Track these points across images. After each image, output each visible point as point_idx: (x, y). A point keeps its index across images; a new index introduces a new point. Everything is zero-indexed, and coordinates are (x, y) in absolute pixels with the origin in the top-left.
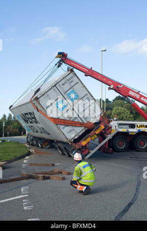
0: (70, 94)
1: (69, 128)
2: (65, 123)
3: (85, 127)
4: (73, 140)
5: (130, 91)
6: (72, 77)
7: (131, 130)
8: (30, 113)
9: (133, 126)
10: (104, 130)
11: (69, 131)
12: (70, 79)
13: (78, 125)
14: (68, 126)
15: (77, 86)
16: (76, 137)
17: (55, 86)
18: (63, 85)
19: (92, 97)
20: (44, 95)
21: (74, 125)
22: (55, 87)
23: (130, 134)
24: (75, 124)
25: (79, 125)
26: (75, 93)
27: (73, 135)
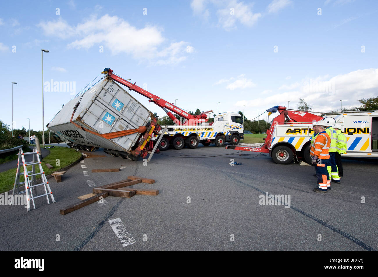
0: (114, 104)
1: (124, 139)
2: (118, 135)
3: (139, 132)
4: (131, 149)
5: (166, 103)
6: (111, 86)
7: (171, 133)
8: (73, 131)
9: (171, 130)
10: (155, 129)
11: (124, 141)
12: (109, 89)
13: (131, 133)
14: (122, 137)
15: (119, 93)
16: (133, 145)
17: (96, 99)
18: (104, 96)
19: (137, 101)
20: (86, 112)
21: (127, 134)
22: (96, 101)
23: (170, 136)
24: (129, 132)
25: (133, 132)
26: (119, 101)
27: (130, 144)
